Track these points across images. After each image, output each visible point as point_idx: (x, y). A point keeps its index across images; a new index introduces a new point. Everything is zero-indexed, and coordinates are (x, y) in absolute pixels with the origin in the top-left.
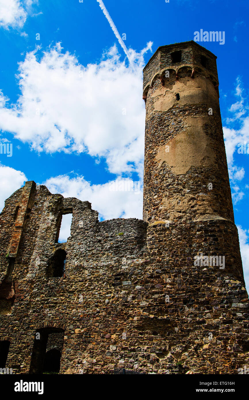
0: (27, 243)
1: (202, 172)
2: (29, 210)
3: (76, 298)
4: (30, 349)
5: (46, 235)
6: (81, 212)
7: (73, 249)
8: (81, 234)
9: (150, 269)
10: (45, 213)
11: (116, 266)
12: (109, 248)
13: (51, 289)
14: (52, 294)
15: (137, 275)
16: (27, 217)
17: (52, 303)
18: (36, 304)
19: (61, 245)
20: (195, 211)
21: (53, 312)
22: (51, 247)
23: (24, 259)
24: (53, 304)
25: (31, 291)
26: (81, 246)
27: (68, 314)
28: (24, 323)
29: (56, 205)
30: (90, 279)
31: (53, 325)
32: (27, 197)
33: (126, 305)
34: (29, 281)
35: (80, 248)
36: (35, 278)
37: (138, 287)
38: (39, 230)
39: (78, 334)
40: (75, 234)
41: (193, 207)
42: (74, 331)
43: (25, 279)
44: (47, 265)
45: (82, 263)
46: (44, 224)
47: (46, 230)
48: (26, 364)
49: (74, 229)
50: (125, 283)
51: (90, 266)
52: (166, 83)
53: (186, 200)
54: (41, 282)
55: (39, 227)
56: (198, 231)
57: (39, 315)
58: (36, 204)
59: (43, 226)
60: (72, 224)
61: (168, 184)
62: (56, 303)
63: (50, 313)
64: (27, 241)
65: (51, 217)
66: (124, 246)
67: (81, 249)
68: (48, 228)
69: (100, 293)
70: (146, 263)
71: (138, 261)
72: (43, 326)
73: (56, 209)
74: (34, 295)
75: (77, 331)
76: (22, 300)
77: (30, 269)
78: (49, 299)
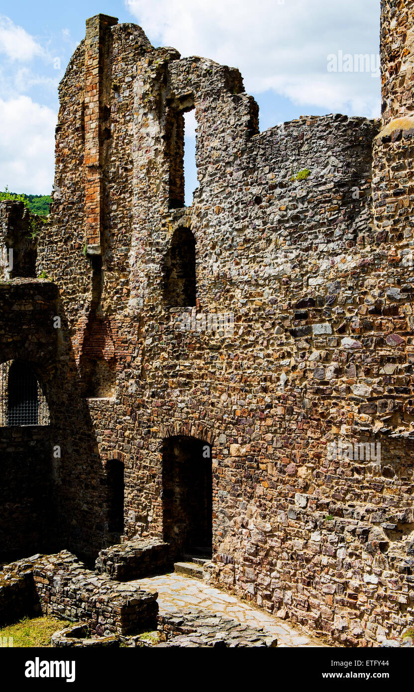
0: (116, 211)
2: (105, 114)
4: (158, 483)
5: (150, 187)
6: (213, 105)
7: (207, 226)
8: (217, 179)
9: (373, 287)
11: (296, 280)
12: (279, 221)
13: (176, 338)
14: (180, 353)
15: (344, 305)
16: (104, 136)
17: (182, 376)
18: (154, 376)
19: (182, 213)
21: (186, 398)
22: (163, 221)
23: (119, 259)
24: (184, 379)
25: (141, 343)
26: (221, 215)
27: (213, 404)
28: (139, 422)
29: (156, 88)
30: (247, 315)
31: (190, 431)
32: (94, 72)
33: (322, 391)
34: (135, 317)
35: (220, 222)
36: (145, 309)
37: (348, 341)
38: (134, 170)
39: (237, 459)
40: (207, 178)
42: (229, 450)
43: (126, 312)
44: (162, 274)
45: (226, 269)
47: (148, 172)
48: (157, 516)
49: (203, 165)
50: (318, 329)
51: (242, 277)
54: (156, 320)
58: (117, 89)
59: (140, 159)
62: (189, 376)
63: (182, 402)
64: (115, 207)
66: (309, 214)
67: (222, 226)
69: (268, 356)
70: (365, 268)
71: (344, 261)
72: (173, 432)
74: (148, 354)
75: (234, 447)
76: (129, 366)
77: (131, 285)
78: (175, 366)
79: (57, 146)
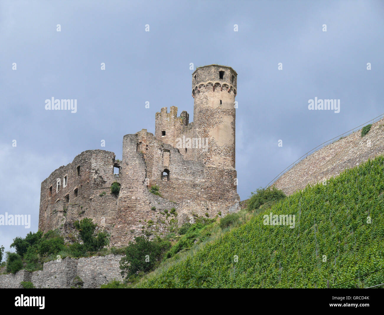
1: (229, 147)
3: (176, 191)
10: (156, 149)
41: (224, 162)
46: (156, 155)
53: (222, 159)
55: (154, 156)
56: (226, 173)
61: (215, 149)
65: (159, 152)
68: (159, 158)
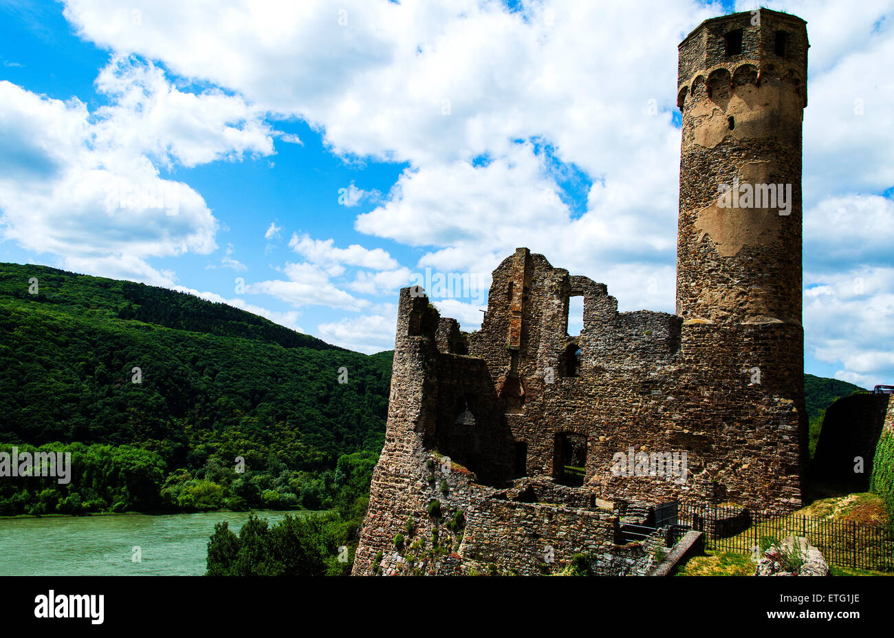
0: (529, 332)
1: (758, 254)
2: (526, 290)
3: (597, 404)
4: (551, 453)
5: (553, 325)
6: (595, 298)
7: (589, 346)
8: (597, 327)
9: (684, 379)
10: (548, 295)
11: (643, 372)
12: (634, 349)
13: (566, 390)
14: (569, 397)
15: (668, 384)
16: (525, 299)
17: (569, 406)
18: (551, 406)
19: (573, 338)
20: (744, 311)
21: (571, 416)
22: (561, 340)
23: (530, 353)
24: (571, 408)
25: (543, 391)
26: (598, 342)
27: (589, 419)
28: (540, 425)
29: (561, 285)
30: (613, 384)
31: (574, 430)
32: (521, 271)
33: (657, 417)
35: (597, 345)
37: (670, 398)
38: (543, 317)
39: (603, 442)
40: (590, 326)
41: (741, 305)
42: (598, 439)
43: (534, 376)
44: (559, 362)
45: (601, 364)
46: (548, 310)
47: (553, 319)
48: (549, 467)
49: (588, 320)
50: (654, 392)
51: (611, 368)
52: (714, 93)
53: (733, 295)
55: (542, 313)
56: (746, 337)
57: (556, 418)
58: (534, 281)
59: (547, 313)
60: (584, 313)
61: (710, 268)
62: (575, 407)
63: (569, 417)
65: (557, 302)
66: (652, 348)
67: (598, 347)
68: (554, 317)
69: (626, 401)
70: (680, 371)
71: (670, 368)
72: (562, 430)
73: (562, 291)
74: (547, 396)
75: (601, 438)
76: (534, 400)
77: (538, 365)
78: (565, 402)
79: (490, 299)
